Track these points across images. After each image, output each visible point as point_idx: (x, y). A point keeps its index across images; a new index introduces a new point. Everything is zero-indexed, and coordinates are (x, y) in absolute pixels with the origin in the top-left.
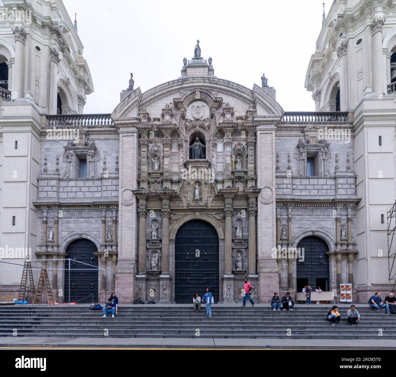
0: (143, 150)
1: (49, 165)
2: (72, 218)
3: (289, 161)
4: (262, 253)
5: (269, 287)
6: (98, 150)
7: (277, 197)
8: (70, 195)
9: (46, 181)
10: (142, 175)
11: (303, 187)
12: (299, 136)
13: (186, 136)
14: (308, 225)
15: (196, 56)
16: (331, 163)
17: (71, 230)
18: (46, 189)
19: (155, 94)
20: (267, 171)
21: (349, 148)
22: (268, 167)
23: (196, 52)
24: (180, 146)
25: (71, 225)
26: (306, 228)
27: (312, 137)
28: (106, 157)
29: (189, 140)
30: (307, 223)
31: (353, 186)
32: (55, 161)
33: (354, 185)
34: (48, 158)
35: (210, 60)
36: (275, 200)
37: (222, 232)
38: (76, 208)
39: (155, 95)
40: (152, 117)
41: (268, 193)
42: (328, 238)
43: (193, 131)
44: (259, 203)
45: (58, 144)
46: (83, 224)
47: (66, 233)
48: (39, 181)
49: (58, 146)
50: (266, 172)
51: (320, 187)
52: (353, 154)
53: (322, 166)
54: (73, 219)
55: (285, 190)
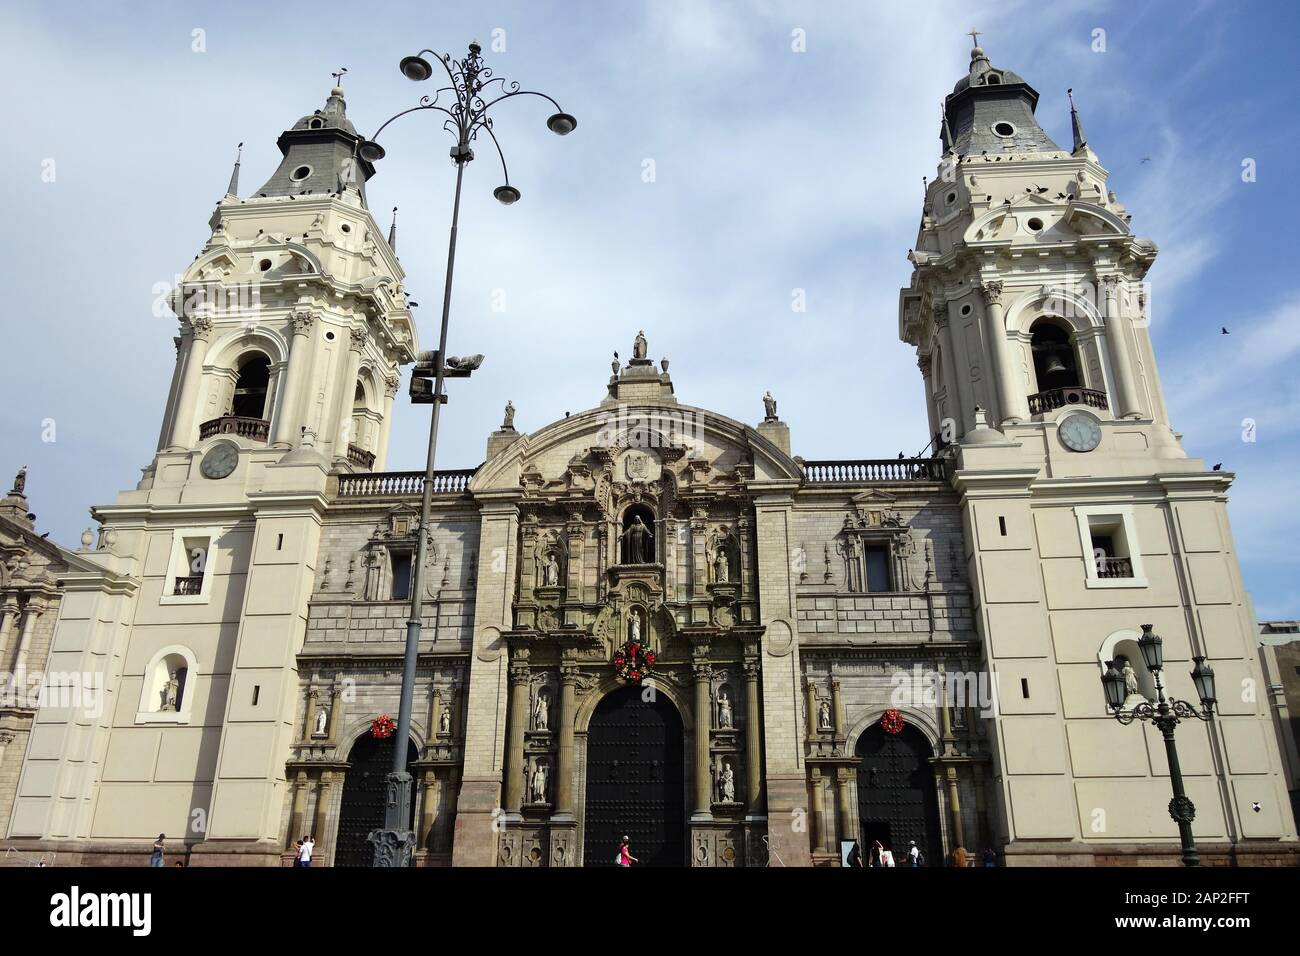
0: (527, 543)
1: (334, 573)
2: (370, 685)
3: (827, 562)
4: (776, 764)
5: (787, 844)
6: (436, 541)
7: (804, 640)
8: (373, 636)
9: (326, 608)
10: (524, 593)
11: (861, 615)
12: (845, 509)
13: (614, 513)
14: (878, 697)
15: (637, 355)
16: (916, 562)
17: (366, 711)
18: (323, 624)
19: (555, 435)
20: (779, 587)
21: (952, 530)
22: (780, 579)
23: (637, 348)
24: (601, 535)
25: (367, 700)
26: (874, 704)
27: (872, 512)
28: (451, 556)
29: (620, 519)
30: (876, 693)
31: (966, 612)
32: (346, 565)
33: (969, 611)
34: (333, 559)
35: (664, 364)
36: (797, 647)
37: (689, 714)
38: (382, 665)
39: (556, 438)
40: (547, 477)
41: (783, 633)
42: (923, 727)
43: (628, 504)
44: (764, 654)
45: (355, 531)
46: (392, 697)
47: (354, 717)
48: (312, 608)
49: (356, 536)
50: (776, 588)
51: (897, 614)
52: (963, 543)
53: (899, 569)
54: (372, 687)
55: (820, 623)
